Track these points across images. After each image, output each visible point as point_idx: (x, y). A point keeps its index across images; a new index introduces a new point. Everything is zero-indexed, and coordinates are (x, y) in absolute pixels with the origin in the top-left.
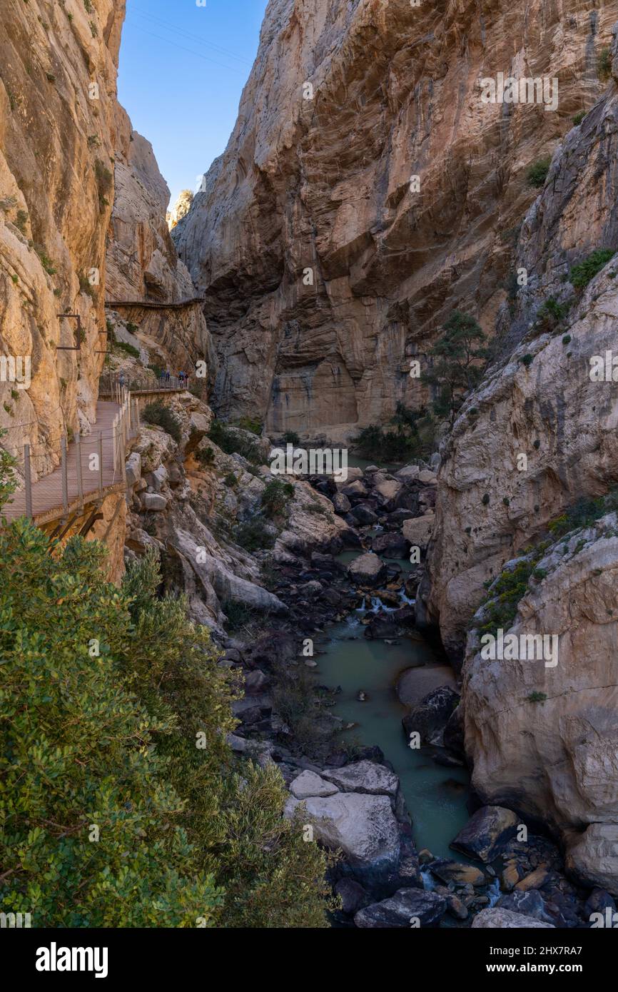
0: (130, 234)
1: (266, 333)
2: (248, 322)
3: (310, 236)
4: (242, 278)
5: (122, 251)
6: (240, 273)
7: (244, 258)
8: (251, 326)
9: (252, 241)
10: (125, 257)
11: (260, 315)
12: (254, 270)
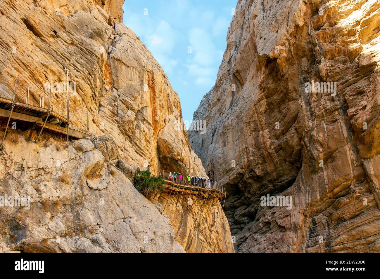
0: (136, 83)
1: (288, 232)
2: (261, 225)
3: (336, 113)
4: (250, 181)
5: (124, 102)
6: (247, 176)
7: (251, 158)
8: (265, 229)
9: (261, 139)
10: (130, 112)
11: (276, 215)
12: (262, 170)
